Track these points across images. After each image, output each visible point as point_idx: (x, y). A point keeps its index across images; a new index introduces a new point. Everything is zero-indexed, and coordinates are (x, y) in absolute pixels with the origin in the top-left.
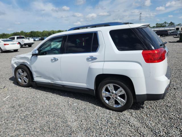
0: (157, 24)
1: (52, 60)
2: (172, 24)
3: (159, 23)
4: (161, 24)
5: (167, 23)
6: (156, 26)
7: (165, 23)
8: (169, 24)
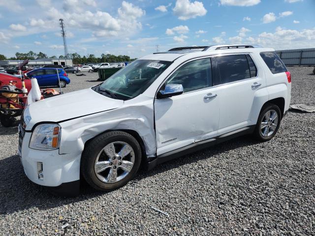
0: (17, 54)
1: (205, 98)
2: (42, 56)
3: (21, 53)
4: (25, 54)
5: (35, 54)
6: (16, 57)
7: (31, 53)
8: (38, 55)
